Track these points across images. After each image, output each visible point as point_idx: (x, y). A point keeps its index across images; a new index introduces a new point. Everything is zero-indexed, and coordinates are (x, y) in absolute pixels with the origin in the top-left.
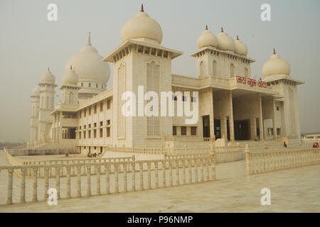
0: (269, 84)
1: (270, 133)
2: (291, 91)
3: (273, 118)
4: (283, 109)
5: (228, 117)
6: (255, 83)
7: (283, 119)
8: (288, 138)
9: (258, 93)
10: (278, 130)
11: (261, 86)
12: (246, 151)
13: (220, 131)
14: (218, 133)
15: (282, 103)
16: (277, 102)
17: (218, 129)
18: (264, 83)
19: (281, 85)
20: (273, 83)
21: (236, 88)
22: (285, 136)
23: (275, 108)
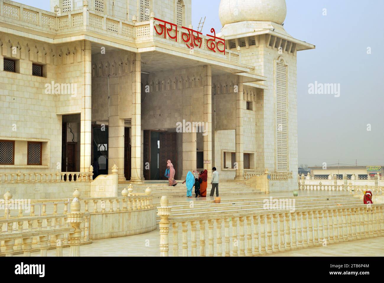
0: (232, 44)
1: (229, 163)
2: (282, 65)
3: (236, 129)
4: (260, 108)
5: (128, 121)
6: (199, 39)
7: (259, 131)
8: (269, 177)
9: (205, 66)
10: (248, 156)
11: (212, 49)
12: (160, 213)
13: (106, 153)
14: (101, 160)
15: (259, 93)
16: (247, 90)
17: (102, 148)
18: (222, 41)
19: (261, 49)
20: (242, 42)
21: (152, 49)
22: (263, 172)
23: (243, 105)
